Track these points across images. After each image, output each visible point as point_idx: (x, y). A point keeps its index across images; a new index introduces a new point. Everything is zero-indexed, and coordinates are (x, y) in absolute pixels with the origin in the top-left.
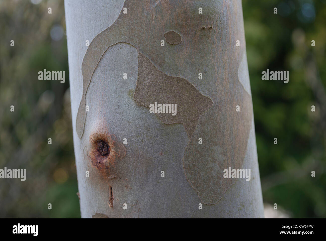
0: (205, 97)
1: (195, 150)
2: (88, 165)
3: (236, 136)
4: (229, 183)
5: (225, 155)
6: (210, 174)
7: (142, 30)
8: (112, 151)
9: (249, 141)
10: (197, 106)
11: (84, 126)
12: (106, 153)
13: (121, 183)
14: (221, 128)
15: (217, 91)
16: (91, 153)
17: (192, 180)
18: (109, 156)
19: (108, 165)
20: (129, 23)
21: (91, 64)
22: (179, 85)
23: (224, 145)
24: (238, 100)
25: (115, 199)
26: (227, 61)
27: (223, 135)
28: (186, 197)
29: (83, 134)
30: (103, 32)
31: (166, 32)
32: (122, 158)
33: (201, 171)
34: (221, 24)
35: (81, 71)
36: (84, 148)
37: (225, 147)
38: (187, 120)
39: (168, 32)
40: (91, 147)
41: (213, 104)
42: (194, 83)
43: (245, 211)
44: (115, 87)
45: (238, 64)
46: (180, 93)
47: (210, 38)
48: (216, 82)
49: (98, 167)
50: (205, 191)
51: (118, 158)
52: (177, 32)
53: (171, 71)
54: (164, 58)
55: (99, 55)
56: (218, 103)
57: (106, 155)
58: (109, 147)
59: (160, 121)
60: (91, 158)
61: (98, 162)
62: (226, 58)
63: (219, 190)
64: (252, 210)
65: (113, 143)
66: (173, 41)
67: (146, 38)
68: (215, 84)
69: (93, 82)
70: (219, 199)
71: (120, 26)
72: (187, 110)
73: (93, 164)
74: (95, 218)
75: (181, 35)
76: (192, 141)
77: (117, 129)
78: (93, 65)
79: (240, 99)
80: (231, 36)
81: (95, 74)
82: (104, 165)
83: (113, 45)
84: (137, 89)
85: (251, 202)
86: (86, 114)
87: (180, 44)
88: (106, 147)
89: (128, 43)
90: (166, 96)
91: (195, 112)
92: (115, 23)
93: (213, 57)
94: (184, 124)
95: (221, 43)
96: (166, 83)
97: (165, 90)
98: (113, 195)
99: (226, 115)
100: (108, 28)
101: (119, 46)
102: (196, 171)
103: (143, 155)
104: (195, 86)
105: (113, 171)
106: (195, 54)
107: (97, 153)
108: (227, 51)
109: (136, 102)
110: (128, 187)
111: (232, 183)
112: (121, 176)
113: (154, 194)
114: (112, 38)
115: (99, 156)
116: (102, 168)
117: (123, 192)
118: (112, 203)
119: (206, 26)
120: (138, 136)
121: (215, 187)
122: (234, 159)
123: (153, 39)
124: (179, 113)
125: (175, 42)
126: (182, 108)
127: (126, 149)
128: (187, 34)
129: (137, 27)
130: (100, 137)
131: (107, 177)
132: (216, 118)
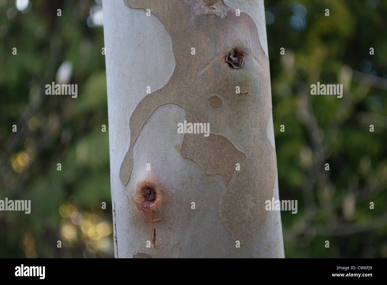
0: (240, 152)
1: (231, 197)
2: (132, 210)
3: (264, 185)
4: (258, 227)
5: (255, 202)
6: (243, 219)
7: (190, 94)
8: (158, 197)
9: (274, 190)
10: (234, 159)
11: (130, 175)
12: (153, 199)
13: (165, 225)
14: (253, 179)
15: (250, 147)
16: (137, 198)
17: (227, 223)
18: (156, 202)
19: (154, 209)
20: (178, 87)
21: (140, 120)
22: (220, 141)
23: (255, 193)
24: (266, 155)
25: (159, 240)
26: (259, 121)
27: (254, 185)
28: (222, 238)
29: (129, 181)
30: (153, 93)
31: (211, 96)
32: (168, 203)
33: (235, 216)
34: (255, 89)
35: (128, 125)
36: (128, 194)
37: (255, 195)
38: (226, 172)
39: (212, 97)
40: (138, 194)
41: (247, 158)
42: (231, 140)
43: (271, 252)
44: (163, 141)
45: (267, 123)
46: (220, 149)
47: (246, 102)
48: (250, 139)
49: (144, 211)
50: (238, 233)
51: (164, 203)
52: (219, 96)
53: (213, 129)
54: (208, 118)
55: (148, 112)
56: (250, 157)
57: (153, 200)
58: (156, 193)
59: (203, 172)
60: (137, 203)
61: (144, 207)
62: (258, 118)
63: (250, 233)
64: (276, 251)
65: (161, 190)
66: (216, 104)
67: (192, 100)
68: (248, 141)
69: (141, 136)
70: (250, 240)
71: (169, 89)
72: (226, 163)
73: (138, 209)
74: (136, 257)
75: (222, 99)
76: (229, 189)
77: (164, 178)
78: (142, 121)
79: (268, 153)
80: (262, 99)
81: (144, 129)
82: (151, 209)
83: (163, 105)
84: (184, 144)
85: (275, 244)
86: (133, 164)
87: (221, 107)
88: (153, 194)
89: (176, 104)
90: (209, 151)
91: (232, 165)
92: (165, 86)
93: (248, 118)
94: (222, 175)
95: (254, 106)
96: (208, 139)
97: (208, 145)
98: (156, 236)
99: (257, 168)
100: (158, 90)
101: (168, 107)
102: (231, 215)
103: (186, 201)
104: (232, 142)
105: (158, 215)
106: (233, 115)
107: (143, 199)
108: (258, 112)
109: (182, 155)
110: (171, 229)
111: (260, 227)
112: (165, 219)
113: (195, 235)
114: (161, 99)
115: (145, 201)
116: (148, 212)
117: (166, 233)
118: (155, 244)
119: (243, 92)
120: (183, 185)
121: (246, 230)
122: (262, 206)
123: (199, 102)
124: (219, 165)
125: (218, 104)
126: (221, 162)
127: (171, 196)
128: (228, 98)
129: (185, 91)
130: (148, 185)
131: (152, 220)
132: (249, 170)
